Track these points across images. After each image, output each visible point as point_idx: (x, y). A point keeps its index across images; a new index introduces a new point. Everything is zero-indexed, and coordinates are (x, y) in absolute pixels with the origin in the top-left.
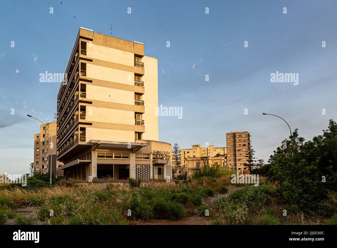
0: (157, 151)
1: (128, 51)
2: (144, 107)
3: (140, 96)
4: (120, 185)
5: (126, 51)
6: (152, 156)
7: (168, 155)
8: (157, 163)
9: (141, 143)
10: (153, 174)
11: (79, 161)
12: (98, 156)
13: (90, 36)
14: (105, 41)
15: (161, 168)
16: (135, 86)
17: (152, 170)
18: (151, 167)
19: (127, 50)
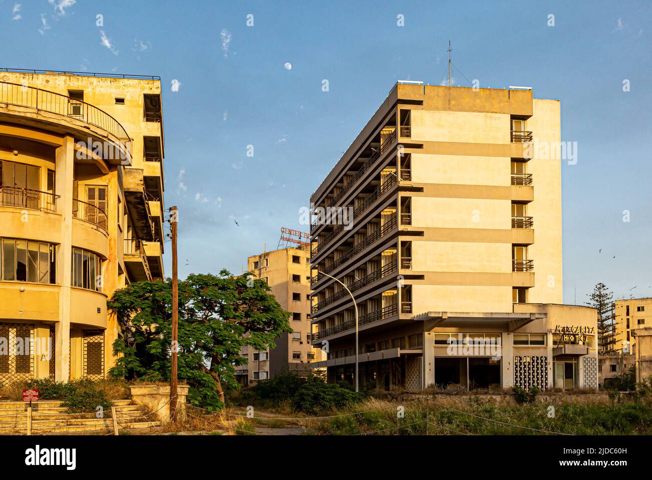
0: (564, 327)
1: (496, 113)
2: (533, 230)
3: (524, 206)
4: (495, 400)
5: (492, 112)
6: (551, 339)
7: (590, 334)
8: (563, 353)
9: (530, 313)
10: (553, 377)
11: (400, 352)
12: (437, 342)
13: (418, 96)
14: (448, 99)
15: (571, 364)
16: (513, 187)
17: (552, 369)
18: (549, 363)
19: (495, 111)
